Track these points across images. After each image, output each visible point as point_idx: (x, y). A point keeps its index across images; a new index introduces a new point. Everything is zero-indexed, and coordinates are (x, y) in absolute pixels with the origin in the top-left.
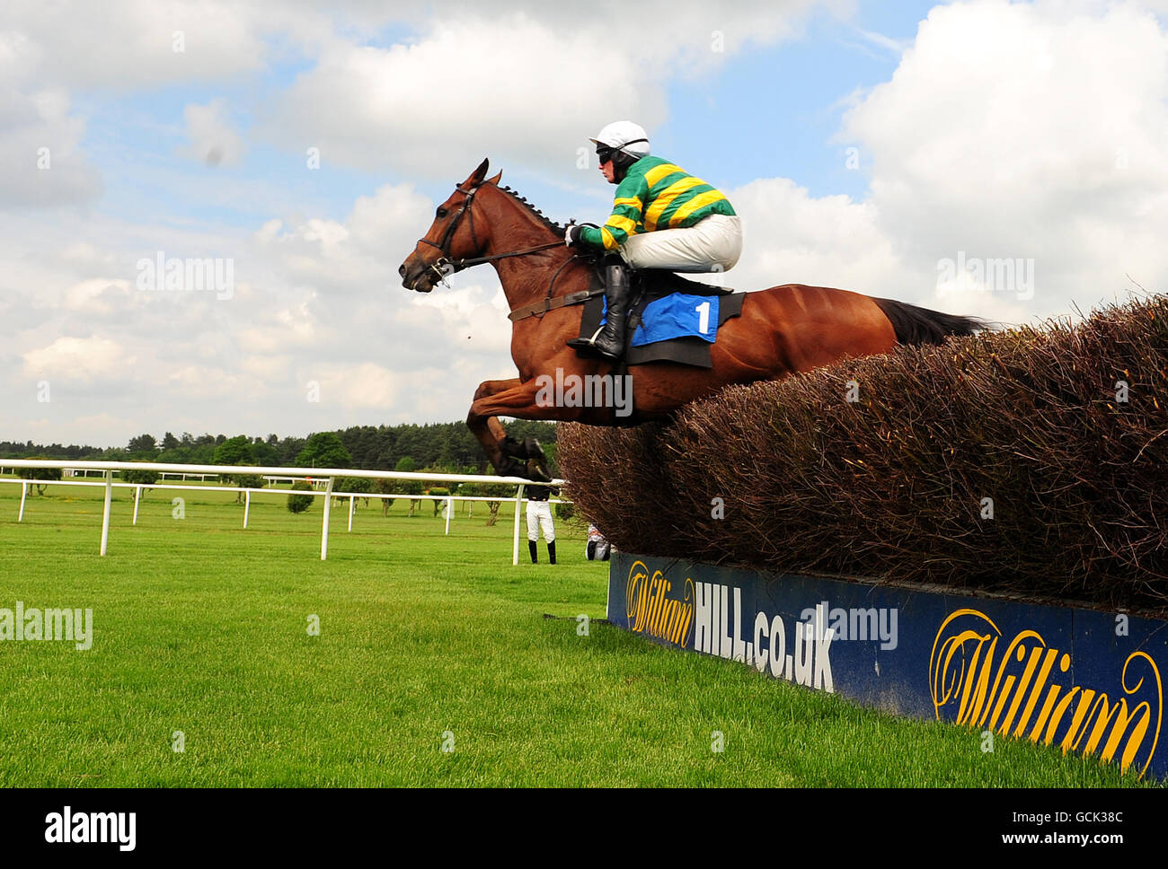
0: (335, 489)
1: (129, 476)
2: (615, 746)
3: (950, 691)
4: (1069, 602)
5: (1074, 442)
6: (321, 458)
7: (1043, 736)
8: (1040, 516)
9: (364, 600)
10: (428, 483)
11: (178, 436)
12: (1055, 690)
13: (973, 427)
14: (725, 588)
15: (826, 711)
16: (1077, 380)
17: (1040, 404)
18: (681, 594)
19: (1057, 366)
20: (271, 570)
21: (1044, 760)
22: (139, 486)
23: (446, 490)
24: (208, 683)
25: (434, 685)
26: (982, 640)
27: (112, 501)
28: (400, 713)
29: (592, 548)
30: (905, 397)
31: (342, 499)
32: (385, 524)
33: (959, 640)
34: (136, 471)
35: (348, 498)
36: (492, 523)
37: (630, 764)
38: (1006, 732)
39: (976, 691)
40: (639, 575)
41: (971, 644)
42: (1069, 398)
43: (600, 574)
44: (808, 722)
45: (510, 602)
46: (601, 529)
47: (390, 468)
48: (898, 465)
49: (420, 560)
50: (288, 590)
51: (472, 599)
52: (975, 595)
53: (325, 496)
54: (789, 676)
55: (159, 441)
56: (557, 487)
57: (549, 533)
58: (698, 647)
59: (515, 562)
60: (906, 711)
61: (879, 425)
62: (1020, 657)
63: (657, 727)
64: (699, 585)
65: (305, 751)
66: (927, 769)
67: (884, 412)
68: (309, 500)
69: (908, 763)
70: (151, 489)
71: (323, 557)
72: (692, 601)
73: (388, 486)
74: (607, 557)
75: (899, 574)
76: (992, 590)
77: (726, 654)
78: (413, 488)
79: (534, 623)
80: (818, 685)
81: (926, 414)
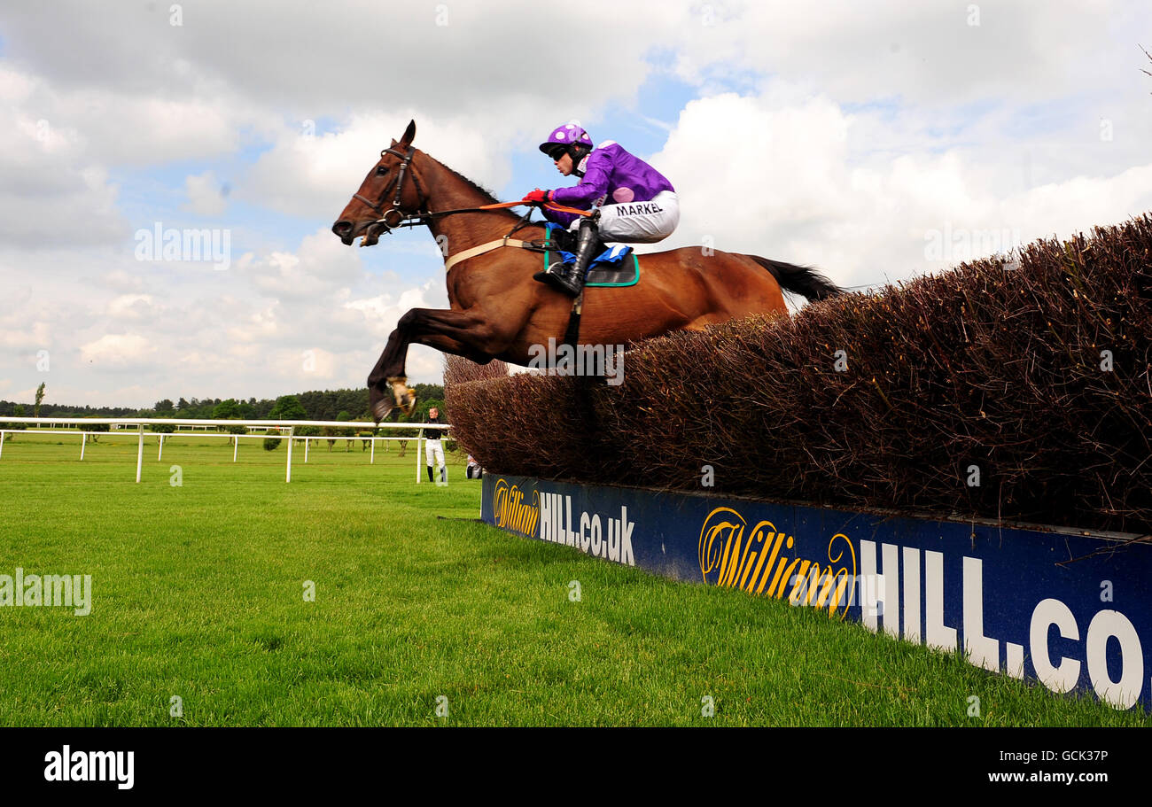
0: (295, 434)
1: (155, 428)
2: (488, 605)
3: (713, 563)
4: (791, 501)
5: (793, 393)
6: (285, 413)
7: (776, 592)
8: (771, 444)
9: (315, 510)
10: (358, 429)
11: (188, 400)
12: (784, 561)
13: (725, 385)
14: (560, 496)
15: (631, 580)
16: (793, 352)
17: (769, 368)
18: (531, 501)
19: (780, 342)
20: (253, 490)
21: (778, 608)
22: (162, 435)
23: (371, 433)
24: (211, 568)
25: (364, 566)
26: (734, 528)
27: (144, 445)
28: (341, 586)
29: (470, 470)
30: (678, 366)
31: (300, 440)
32: (331, 458)
33: (718, 528)
34: (160, 424)
35: (304, 440)
36: (403, 455)
37: (497, 618)
38: (751, 590)
39: (731, 564)
40: (502, 489)
41: (726, 531)
42: (789, 364)
43: (476, 488)
44: (617, 586)
45: (415, 509)
46: (476, 458)
47: (333, 419)
48: (675, 412)
49: (354, 481)
50: (264, 503)
51: (390, 507)
52: (729, 498)
53: (288, 439)
54: (604, 555)
55: (176, 403)
56: (446, 430)
57: (441, 458)
58: (542, 537)
59: (418, 481)
60: (683, 577)
61: (661, 385)
62: (760, 539)
63: (515, 592)
64: (542, 494)
65: (277, 613)
66: (698, 616)
67: (665, 377)
68: (278, 442)
69: (685, 613)
70: (170, 437)
71: (288, 480)
72: (538, 505)
73: (331, 431)
74: (480, 476)
75: (675, 485)
76: (740, 494)
77: (562, 541)
78: (349, 432)
79: (432, 523)
80: (624, 561)
81: (693, 377)
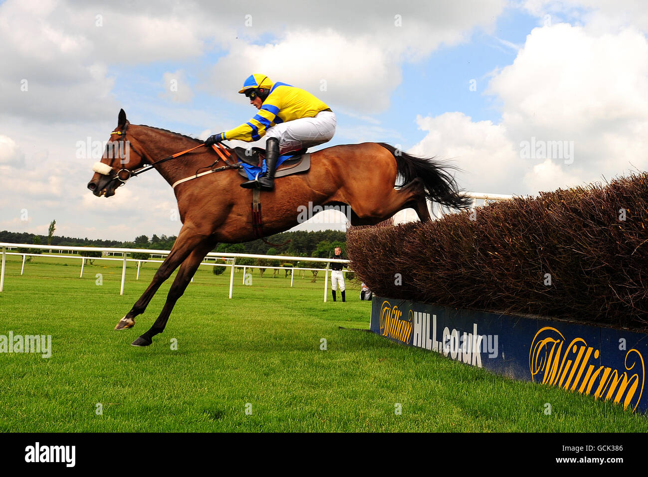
0: (237, 264)
1: (135, 256)
2: (373, 392)
3: (539, 368)
4: (599, 324)
5: (602, 245)
6: (230, 248)
7: (585, 390)
8: (585, 282)
9: (249, 319)
10: (283, 261)
11: (159, 236)
12: (592, 367)
13: (552, 237)
14: (428, 315)
15: (478, 376)
16: (604, 214)
17: (585, 226)
18: (407, 318)
19: (594, 207)
20: (204, 303)
21: (586, 402)
22: (140, 261)
23: (291, 265)
24: (173, 358)
25: (284, 361)
26: (556, 342)
27: (126, 268)
28: (267, 375)
29: (363, 294)
30: (519, 221)
31: (240, 268)
32: (262, 281)
33: (544, 342)
34: (139, 253)
35: (243, 268)
36: (314, 281)
37: (380, 401)
38: (567, 388)
39: (552, 368)
40: (386, 308)
41: (550, 345)
42: (600, 223)
43: (367, 308)
44: (469, 382)
45: (322, 321)
46: (367, 285)
47: (264, 253)
48: (515, 255)
49: (278, 299)
50: (213, 313)
51: (304, 319)
52: (552, 320)
53: (231, 266)
54: (460, 359)
55: (150, 238)
56: (346, 264)
57: (342, 286)
58: (415, 344)
59: (325, 301)
60: (517, 377)
61: (505, 235)
62: (574, 351)
63: (394, 383)
64: (416, 313)
65: (220, 393)
66: (527, 406)
67: (508, 229)
68: (224, 268)
69: (518, 403)
70: (146, 262)
71: (230, 297)
72: (412, 321)
73: (262, 262)
74: (370, 299)
75: (514, 309)
76: (561, 318)
77: (428, 348)
78: (275, 263)
79: (334, 331)
80: (474, 363)
81: (530, 230)
